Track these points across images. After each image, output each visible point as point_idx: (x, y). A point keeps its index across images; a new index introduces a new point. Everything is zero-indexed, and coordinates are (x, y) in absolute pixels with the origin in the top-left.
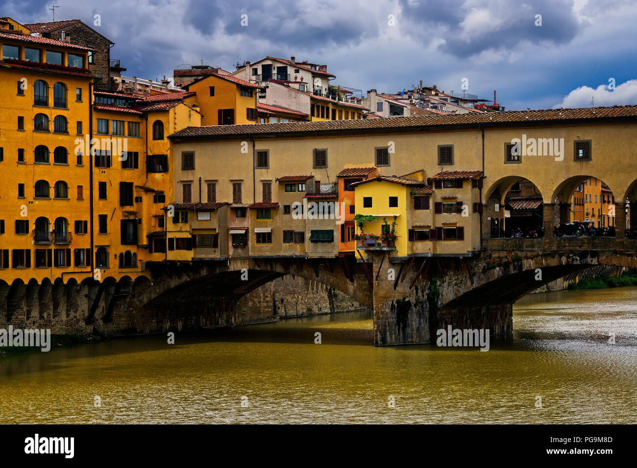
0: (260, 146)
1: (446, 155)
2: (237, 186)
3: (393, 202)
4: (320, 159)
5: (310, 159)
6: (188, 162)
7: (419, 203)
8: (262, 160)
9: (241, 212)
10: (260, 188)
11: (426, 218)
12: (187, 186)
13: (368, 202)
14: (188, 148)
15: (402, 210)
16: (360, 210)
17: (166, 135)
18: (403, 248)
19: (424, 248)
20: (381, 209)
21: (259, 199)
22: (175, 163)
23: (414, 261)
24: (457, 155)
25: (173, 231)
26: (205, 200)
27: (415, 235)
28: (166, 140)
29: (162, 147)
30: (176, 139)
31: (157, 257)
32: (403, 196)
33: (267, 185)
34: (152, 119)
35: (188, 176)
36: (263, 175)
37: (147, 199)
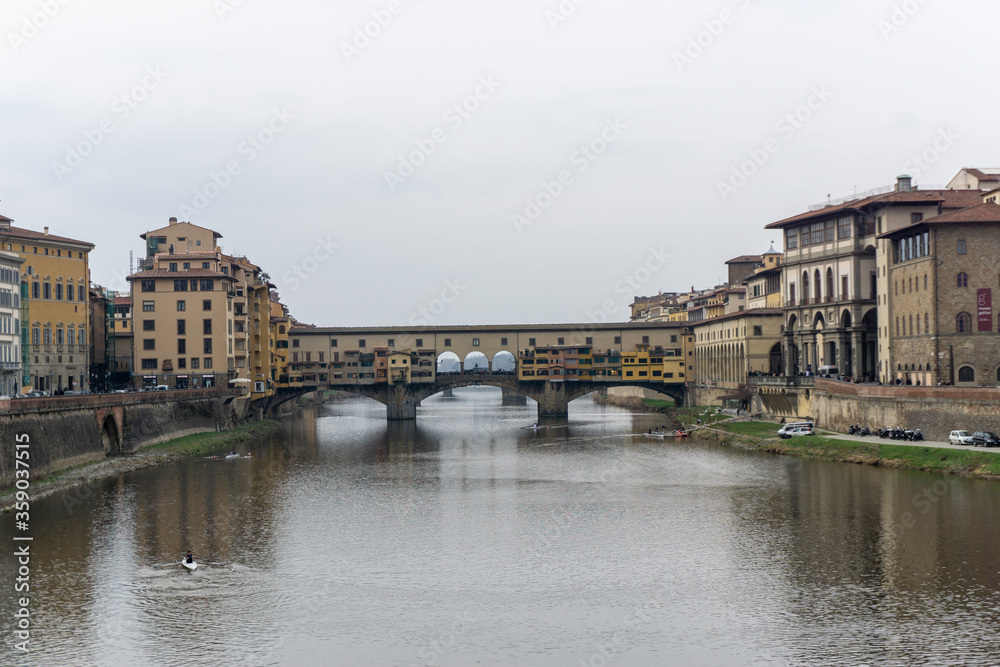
0: (333, 337)
1: (419, 343)
2: (321, 355)
3: (405, 362)
4: (362, 343)
5: (358, 344)
6: (296, 344)
7: (414, 362)
8: (334, 343)
9: (324, 365)
10: (333, 355)
11: (417, 368)
12: (295, 355)
13: (394, 362)
14: (296, 338)
15: (408, 364)
16: (390, 365)
17: (286, 331)
18: (409, 380)
19: (417, 380)
20: (400, 364)
21: (333, 360)
22: (290, 344)
23: (413, 384)
24: (424, 343)
25: (292, 373)
26: (305, 360)
27: (413, 375)
28: (286, 334)
29: (284, 337)
30: (290, 334)
31: (284, 385)
32: (408, 359)
33: (336, 355)
34: (279, 325)
35: (296, 349)
36: (334, 349)
37: (279, 360)
